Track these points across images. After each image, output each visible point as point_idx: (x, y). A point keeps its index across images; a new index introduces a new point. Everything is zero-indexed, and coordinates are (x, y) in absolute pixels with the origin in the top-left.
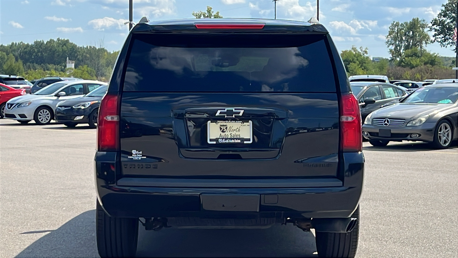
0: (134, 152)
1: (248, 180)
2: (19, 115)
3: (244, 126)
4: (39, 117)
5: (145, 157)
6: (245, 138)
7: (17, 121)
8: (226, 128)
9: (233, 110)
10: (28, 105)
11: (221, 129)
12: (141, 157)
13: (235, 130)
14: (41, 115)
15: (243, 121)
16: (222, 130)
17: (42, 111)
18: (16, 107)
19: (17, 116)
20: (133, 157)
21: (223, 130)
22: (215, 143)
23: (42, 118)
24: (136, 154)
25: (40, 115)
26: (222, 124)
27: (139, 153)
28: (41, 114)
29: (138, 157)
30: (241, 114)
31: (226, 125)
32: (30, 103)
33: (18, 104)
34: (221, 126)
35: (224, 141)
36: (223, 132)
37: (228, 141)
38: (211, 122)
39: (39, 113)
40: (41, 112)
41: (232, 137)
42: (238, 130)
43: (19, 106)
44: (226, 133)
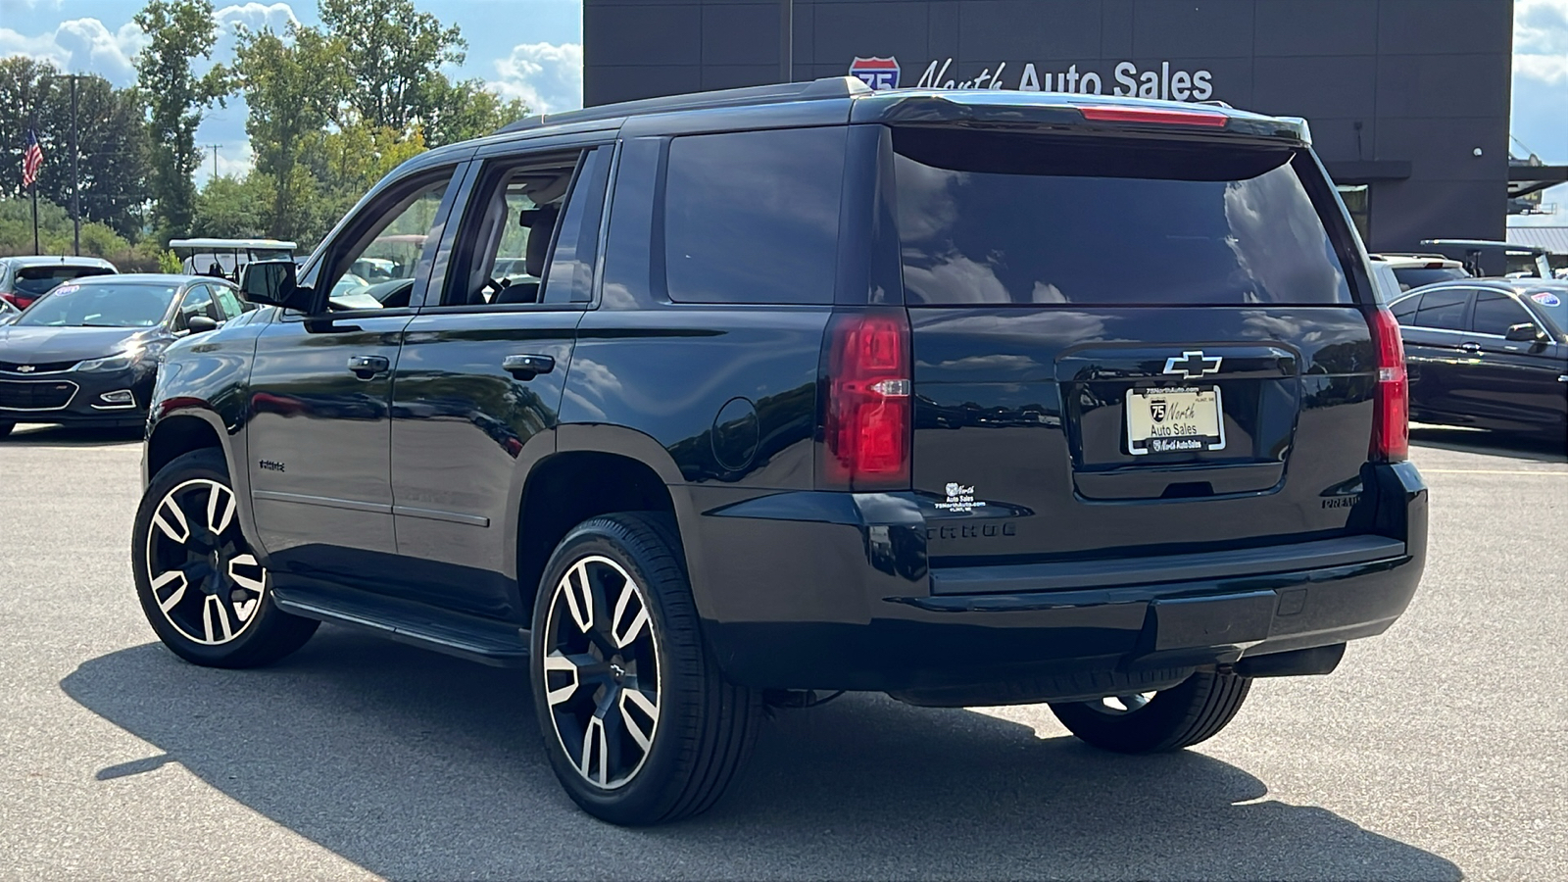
0: (951, 488)
3: (1202, 400)
5: (984, 504)
6: (1209, 435)
8: (1164, 409)
9: (1201, 356)
11: (1153, 411)
12: (972, 503)
13: (1183, 414)
15: (1210, 389)
16: (1155, 415)
20: (948, 506)
21: (1158, 414)
22: (1145, 451)
24: (956, 496)
26: (1155, 397)
27: (964, 491)
29: (963, 502)
31: (1163, 402)
34: (1153, 402)
35: (1166, 447)
36: (1158, 419)
37: (1174, 447)
38: (1135, 393)
41: (1180, 435)
42: (1189, 412)
44: (1164, 423)
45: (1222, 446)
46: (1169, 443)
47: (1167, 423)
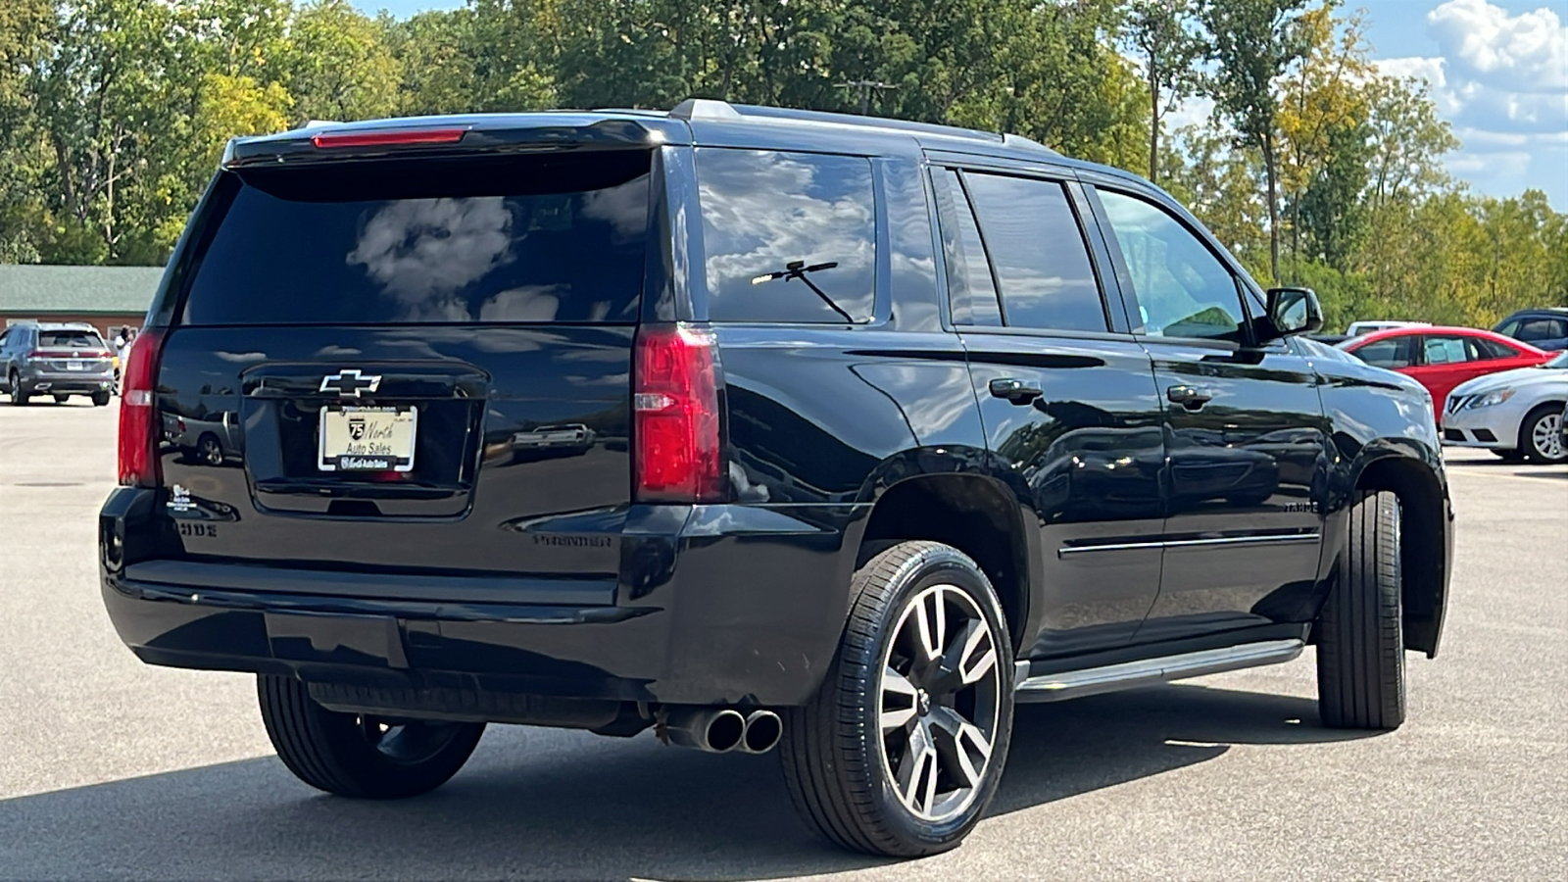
1: (388, 576)
2: (1474, 431)
3: (400, 421)
4: (1536, 438)
6: (398, 456)
7: (1488, 450)
8: (363, 428)
9: (354, 375)
10: (1503, 401)
11: (351, 429)
13: (381, 433)
14: (1543, 434)
15: (400, 408)
16: (353, 433)
17: (1547, 420)
18: (1467, 406)
19: (1469, 435)
21: (357, 432)
22: (332, 468)
23: (1547, 442)
24: (179, 496)
25: (1539, 433)
26: (353, 415)
27: (184, 493)
28: (1543, 429)
30: (373, 388)
31: (362, 420)
32: (1511, 393)
33: (1474, 396)
34: (350, 420)
35: (353, 465)
36: (356, 437)
37: (361, 465)
38: (329, 410)
39: (1538, 427)
40: (1543, 424)
41: (372, 454)
42: (386, 432)
43: (1474, 402)
44: (361, 442)
45: (409, 468)
46: (356, 461)
47: (364, 442)
